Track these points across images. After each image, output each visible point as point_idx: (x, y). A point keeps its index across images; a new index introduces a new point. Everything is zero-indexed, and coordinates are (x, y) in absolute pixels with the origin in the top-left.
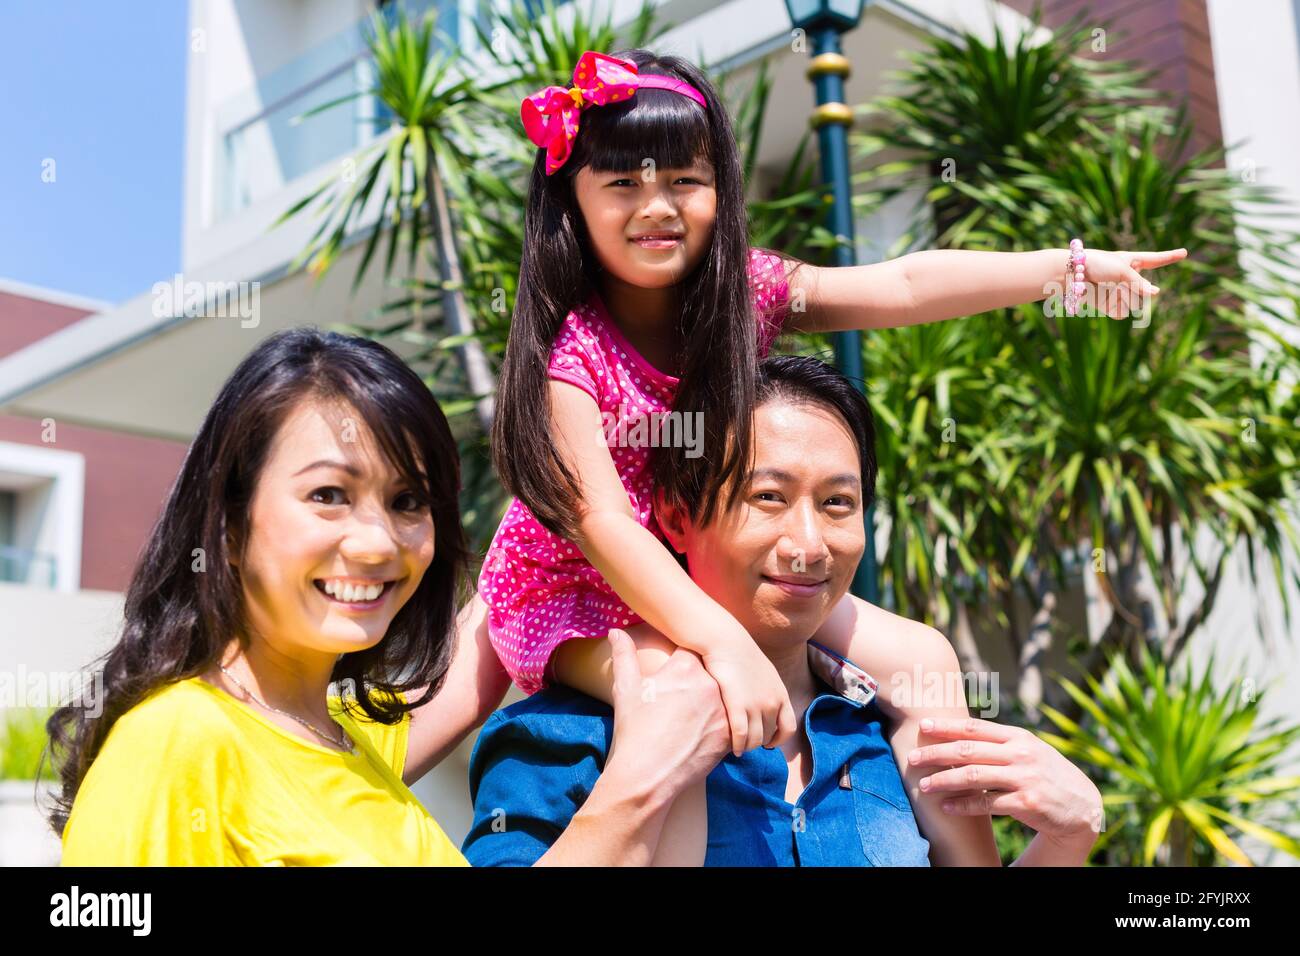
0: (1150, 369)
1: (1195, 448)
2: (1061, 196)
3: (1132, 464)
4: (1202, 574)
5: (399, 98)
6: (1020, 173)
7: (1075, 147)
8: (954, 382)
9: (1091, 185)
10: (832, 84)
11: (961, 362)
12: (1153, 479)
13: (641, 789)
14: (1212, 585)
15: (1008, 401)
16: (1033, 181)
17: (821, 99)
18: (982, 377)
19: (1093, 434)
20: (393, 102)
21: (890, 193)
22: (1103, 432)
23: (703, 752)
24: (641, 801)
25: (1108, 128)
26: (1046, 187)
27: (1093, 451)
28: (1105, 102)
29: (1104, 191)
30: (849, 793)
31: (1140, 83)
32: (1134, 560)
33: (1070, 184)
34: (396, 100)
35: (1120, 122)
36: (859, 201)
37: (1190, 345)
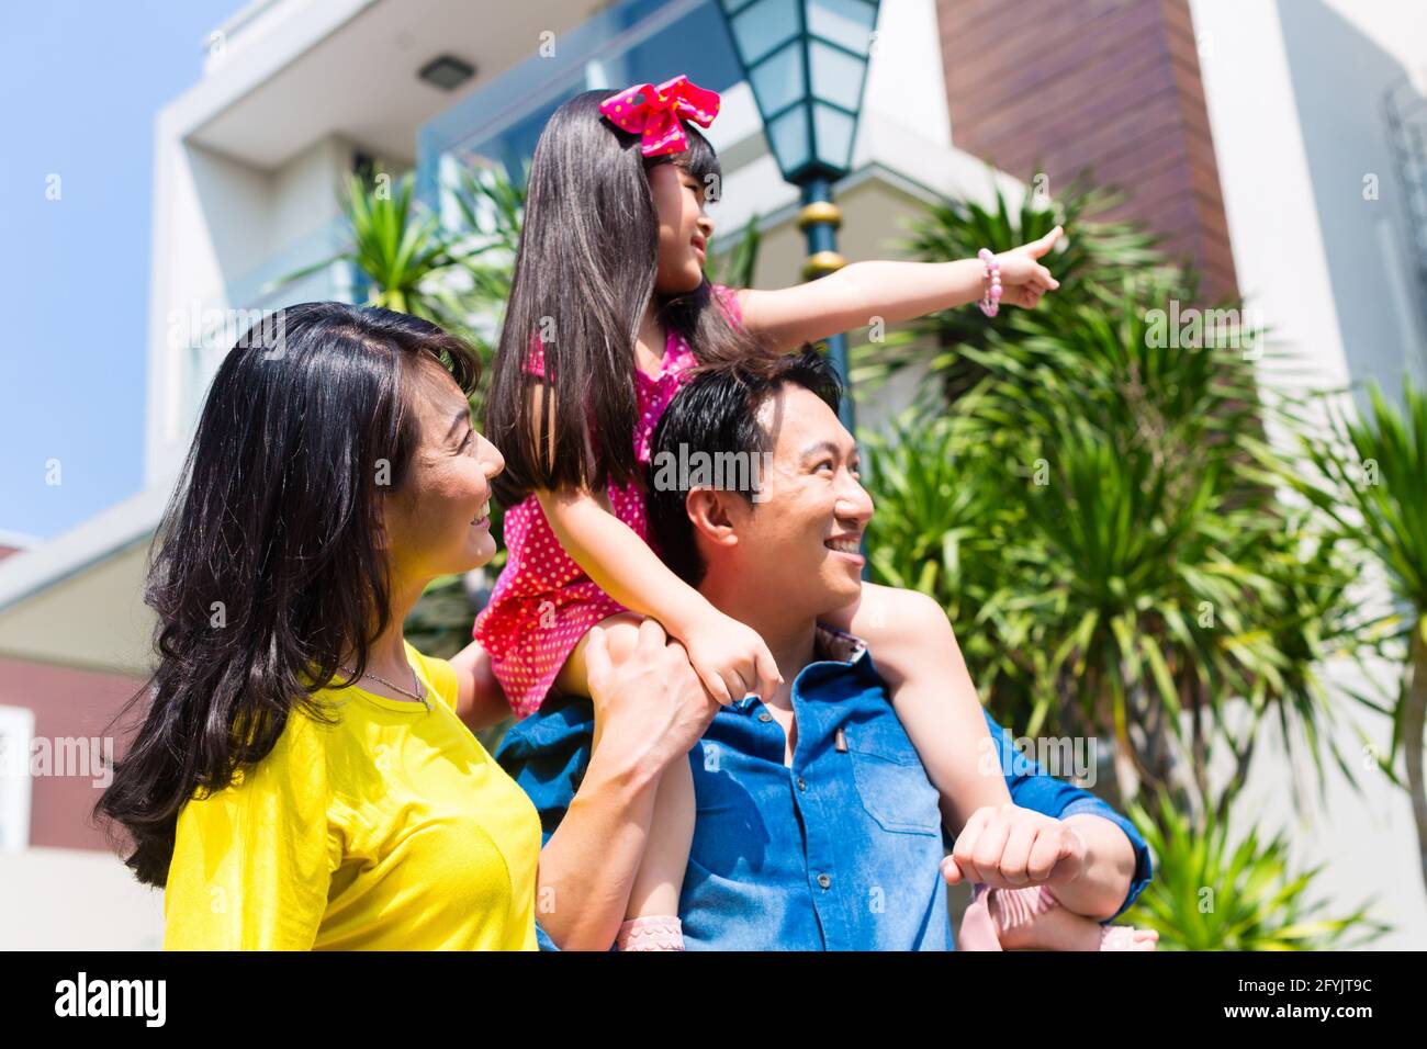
0: (1165, 522)
1: (1217, 605)
2: (1069, 359)
3: (1152, 623)
4: (1233, 744)
5: (376, 261)
6: (1027, 335)
7: (1086, 312)
8: (964, 543)
9: (1099, 345)
10: (823, 234)
11: (971, 522)
12: (1173, 638)
13: (624, 766)
14: (1244, 759)
15: (1023, 564)
16: (1042, 345)
17: (813, 248)
18: (991, 537)
19: (1108, 590)
20: (370, 268)
21: (896, 366)
22: (1117, 585)
23: (682, 721)
24: (626, 778)
25: (1118, 293)
26: (1055, 350)
27: (1110, 608)
28: (1114, 266)
29: (1113, 352)
30: (845, 755)
31: (1149, 245)
32: (1159, 725)
33: (1077, 345)
34: (374, 264)
35: (1129, 284)
36: (857, 375)
37: (1206, 499)
